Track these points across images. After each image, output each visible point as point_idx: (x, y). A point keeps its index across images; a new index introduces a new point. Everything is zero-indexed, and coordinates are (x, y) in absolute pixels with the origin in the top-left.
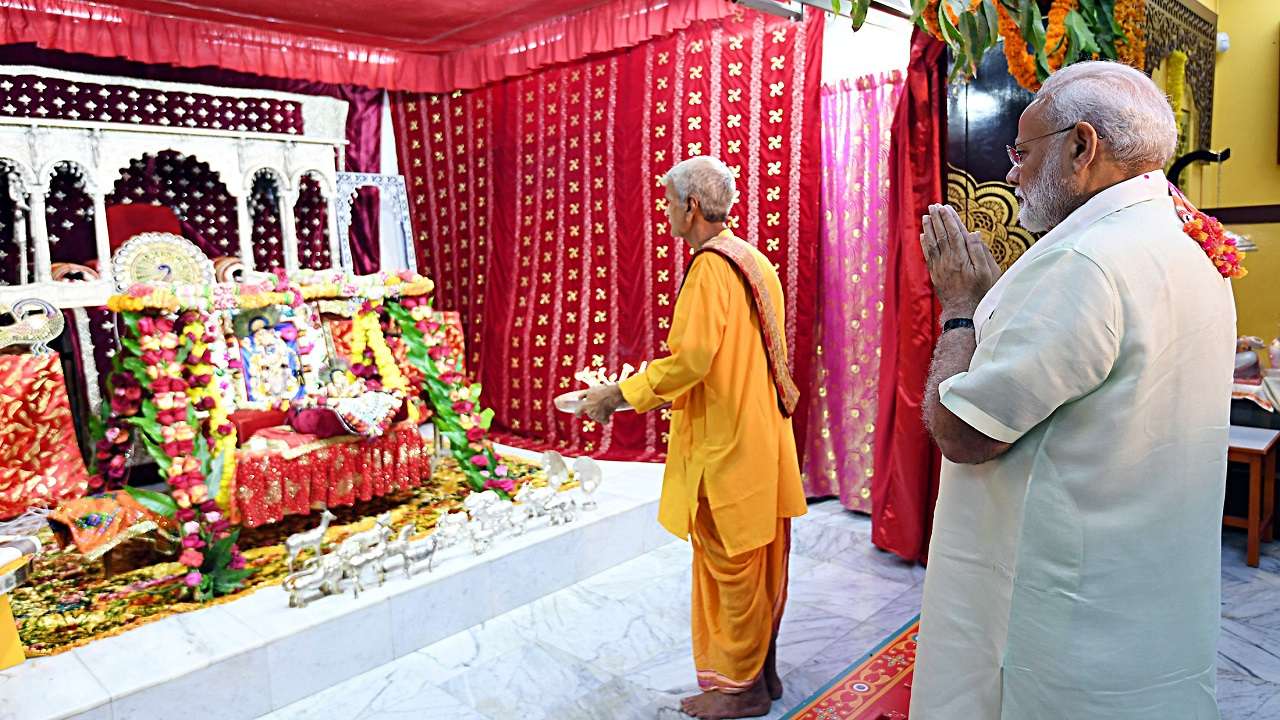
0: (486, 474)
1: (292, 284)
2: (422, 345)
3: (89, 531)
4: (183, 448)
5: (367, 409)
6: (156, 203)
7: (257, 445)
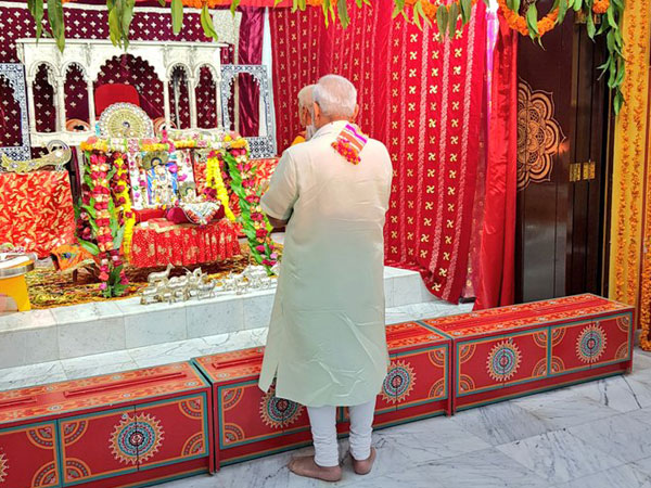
0: (264, 256)
1: (169, 139)
2: (239, 178)
3: (65, 260)
4: (105, 222)
5: (200, 209)
6: (127, 83)
7: (144, 225)
